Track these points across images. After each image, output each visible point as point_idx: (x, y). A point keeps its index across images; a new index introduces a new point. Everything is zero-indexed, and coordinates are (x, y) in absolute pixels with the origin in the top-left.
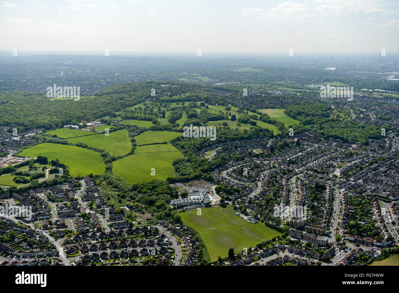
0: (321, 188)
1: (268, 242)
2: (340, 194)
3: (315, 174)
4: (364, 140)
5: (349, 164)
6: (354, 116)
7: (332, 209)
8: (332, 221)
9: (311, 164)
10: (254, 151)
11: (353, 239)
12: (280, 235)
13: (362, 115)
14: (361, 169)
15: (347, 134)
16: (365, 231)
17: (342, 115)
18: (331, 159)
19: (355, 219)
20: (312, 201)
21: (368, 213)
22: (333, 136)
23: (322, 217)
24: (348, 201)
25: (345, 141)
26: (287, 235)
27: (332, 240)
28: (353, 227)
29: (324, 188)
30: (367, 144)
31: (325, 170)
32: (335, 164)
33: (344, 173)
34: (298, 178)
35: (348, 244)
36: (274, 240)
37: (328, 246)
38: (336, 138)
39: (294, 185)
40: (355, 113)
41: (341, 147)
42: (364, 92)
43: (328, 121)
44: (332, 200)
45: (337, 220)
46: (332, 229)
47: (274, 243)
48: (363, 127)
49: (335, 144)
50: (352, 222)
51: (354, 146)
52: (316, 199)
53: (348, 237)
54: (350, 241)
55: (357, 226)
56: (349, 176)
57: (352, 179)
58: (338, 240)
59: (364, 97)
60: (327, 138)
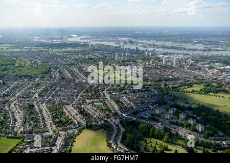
0: (32, 106)
1: (14, 148)
2: (44, 106)
3: (24, 99)
4: (41, 75)
5: (40, 89)
6: (29, 63)
7: (43, 116)
8: (46, 123)
9: (18, 94)
11: (61, 129)
12: (20, 140)
13: (33, 62)
14: (48, 91)
15: (30, 73)
16: (65, 123)
17: (22, 63)
18: (28, 89)
19: (57, 118)
20: (30, 115)
21: (63, 113)
22: (23, 76)
23: (40, 122)
24: (51, 110)
25: (31, 77)
26: (24, 139)
27: (51, 133)
28: (58, 123)
29: (33, 106)
30: (43, 77)
31: (28, 96)
32: (32, 91)
33: (40, 95)
34: (15, 104)
35: (61, 132)
36: (17, 145)
37: (51, 137)
38: (25, 76)
39: (15, 109)
40: (29, 61)
41: (31, 81)
42: (26, 49)
43: (17, 67)
44: (41, 111)
45: (49, 121)
46: (48, 127)
47: (18, 146)
48: (38, 68)
49: (26, 80)
50: (57, 120)
51: (37, 79)
52: (32, 113)
53: (58, 128)
55: (60, 121)
56: (43, 96)
57: (45, 97)
58: (55, 132)
59: (28, 52)
60: (20, 77)
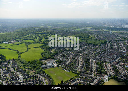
0: (88, 60)
1: (74, 78)
2: (94, 61)
3: (86, 55)
4: (100, 45)
5: (96, 52)
6: (96, 37)
7: (92, 66)
8: (92, 70)
9: (85, 52)
10: (67, 49)
11: (99, 75)
12: (77, 75)
13: (98, 37)
14: (100, 53)
15: (95, 43)
16: (102, 72)
17: (92, 37)
18: (90, 51)
19: (99, 69)
20: (86, 64)
21: (103, 67)
22: (90, 44)
23: (89, 69)
24: (97, 64)
25: (94, 45)
26: (79, 75)
27: (93, 76)
28: (99, 71)
29: (89, 60)
30: (101, 46)
31: (89, 54)
32: (92, 52)
33: (95, 55)
34: (81, 57)
35: (98, 77)
36: (75, 77)
37: (92, 78)
38: (91, 44)
39: (80, 59)
40: (96, 36)
41: (93, 47)
42: (98, 30)
43: (89, 39)
44: (92, 63)
45: (94, 69)
46: (93, 73)
47: (75, 78)
48: (99, 41)
49: (91, 46)
50: (98, 70)
51: (97, 46)
52: (87, 63)
53: (97, 74)
54: (98, 76)
55: (100, 71)
56: (96, 56)
57: (97, 57)
58: (95, 76)
60: (89, 44)
